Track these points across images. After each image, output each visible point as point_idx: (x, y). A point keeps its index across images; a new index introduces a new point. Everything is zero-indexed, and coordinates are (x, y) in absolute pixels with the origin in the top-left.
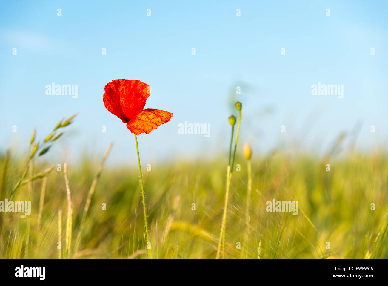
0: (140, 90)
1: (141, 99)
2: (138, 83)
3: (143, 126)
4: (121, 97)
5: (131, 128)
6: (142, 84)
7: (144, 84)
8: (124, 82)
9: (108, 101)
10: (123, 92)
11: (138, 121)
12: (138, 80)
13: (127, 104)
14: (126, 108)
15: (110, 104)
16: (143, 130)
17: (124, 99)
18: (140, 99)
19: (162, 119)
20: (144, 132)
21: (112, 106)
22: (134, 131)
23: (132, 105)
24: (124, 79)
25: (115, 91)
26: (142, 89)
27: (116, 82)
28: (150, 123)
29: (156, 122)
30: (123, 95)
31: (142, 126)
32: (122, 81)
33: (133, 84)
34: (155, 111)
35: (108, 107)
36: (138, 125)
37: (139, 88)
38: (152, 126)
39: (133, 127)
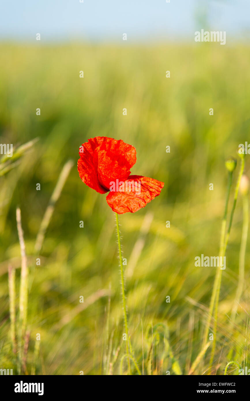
0: (123, 152)
1: (126, 169)
2: (121, 144)
3: (128, 202)
4: (100, 163)
5: (112, 205)
6: (126, 146)
7: (128, 146)
8: (102, 140)
9: (83, 169)
10: (103, 158)
11: (120, 195)
12: (120, 140)
13: (107, 172)
14: (105, 176)
15: (87, 172)
16: (127, 207)
17: (103, 166)
18: (124, 169)
19: (151, 193)
20: (128, 210)
21: (88, 176)
22: (116, 208)
23: (113, 175)
24: (103, 137)
25: (91, 153)
26: (126, 151)
27: (93, 140)
28: (137, 198)
29: (143, 197)
30: (102, 160)
31: (126, 203)
32: (100, 139)
33: (115, 145)
34: (142, 179)
35: (84, 177)
36: (121, 200)
37: (122, 150)
38: (138, 203)
39: (115, 202)
